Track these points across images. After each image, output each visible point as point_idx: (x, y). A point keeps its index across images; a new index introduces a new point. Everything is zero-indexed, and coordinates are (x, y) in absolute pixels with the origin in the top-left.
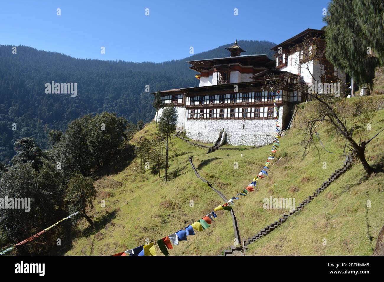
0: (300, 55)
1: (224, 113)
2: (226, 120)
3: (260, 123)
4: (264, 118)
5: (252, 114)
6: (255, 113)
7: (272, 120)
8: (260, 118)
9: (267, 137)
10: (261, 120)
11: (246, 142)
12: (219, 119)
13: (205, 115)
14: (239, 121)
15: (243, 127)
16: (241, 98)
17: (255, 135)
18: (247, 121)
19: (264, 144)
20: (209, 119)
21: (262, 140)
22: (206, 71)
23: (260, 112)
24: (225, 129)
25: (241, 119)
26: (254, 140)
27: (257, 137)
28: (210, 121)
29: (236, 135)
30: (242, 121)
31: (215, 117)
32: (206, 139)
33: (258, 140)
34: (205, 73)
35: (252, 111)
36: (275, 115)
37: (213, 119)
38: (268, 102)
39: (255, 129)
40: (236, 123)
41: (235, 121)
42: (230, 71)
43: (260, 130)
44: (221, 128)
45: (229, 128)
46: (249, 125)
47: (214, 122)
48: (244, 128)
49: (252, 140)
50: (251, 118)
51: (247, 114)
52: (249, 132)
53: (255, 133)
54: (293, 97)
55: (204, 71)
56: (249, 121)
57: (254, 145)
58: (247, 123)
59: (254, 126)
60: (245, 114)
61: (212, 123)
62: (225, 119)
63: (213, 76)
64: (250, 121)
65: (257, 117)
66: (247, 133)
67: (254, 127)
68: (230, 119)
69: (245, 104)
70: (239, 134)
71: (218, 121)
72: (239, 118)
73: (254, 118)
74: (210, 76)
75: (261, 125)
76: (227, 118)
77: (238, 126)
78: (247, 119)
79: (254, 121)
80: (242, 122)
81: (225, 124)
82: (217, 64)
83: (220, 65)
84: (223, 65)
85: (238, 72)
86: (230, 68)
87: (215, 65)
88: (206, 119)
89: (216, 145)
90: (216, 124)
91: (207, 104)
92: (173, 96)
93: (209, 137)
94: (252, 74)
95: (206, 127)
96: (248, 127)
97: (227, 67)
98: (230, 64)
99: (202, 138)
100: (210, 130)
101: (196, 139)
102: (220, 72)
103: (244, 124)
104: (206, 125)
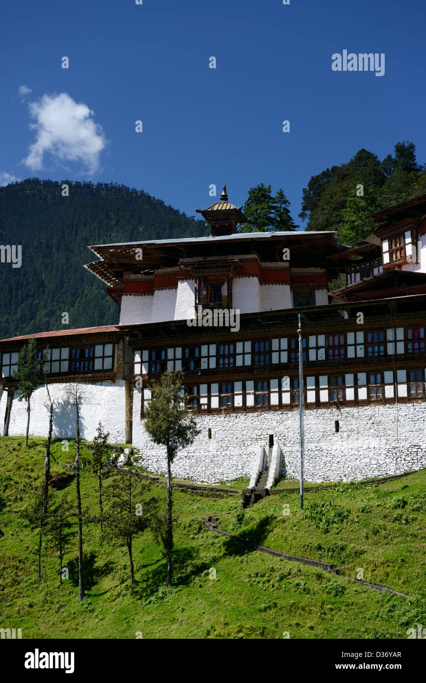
1: (270, 392)
2: (279, 412)
3: (388, 413)
4: (397, 400)
5: (359, 390)
6: (367, 386)
7: (423, 404)
8: (384, 401)
9: (414, 450)
10: (388, 405)
12: (253, 409)
13: (204, 401)
14: (319, 411)
15: (334, 430)
16: (322, 347)
17: (375, 448)
18: (347, 409)
19: (406, 468)
20: (217, 411)
21: (399, 459)
22: (139, 276)
23: (383, 384)
25: (327, 405)
26: (376, 462)
27: (384, 452)
28: (222, 419)
29: (317, 452)
30: (329, 410)
31: (241, 405)
32: (216, 470)
33: (388, 461)
34: (135, 282)
35: (360, 383)
37: (236, 410)
39: (372, 431)
40: (311, 417)
41: (307, 411)
42: (233, 278)
43: (389, 432)
44: (262, 437)
45: (291, 434)
46: (354, 422)
47: (237, 421)
48: (337, 430)
49: (367, 461)
50: (356, 403)
51: (344, 392)
55: (133, 276)
56: (352, 409)
57: (376, 473)
58: (346, 417)
59: (371, 422)
60: (336, 390)
61: (231, 424)
62: (276, 410)
63: (176, 292)
64: (354, 410)
65: (376, 397)
67: (369, 426)
68: (291, 407)
70: (324, 448)
71: (250, 415)
72: (318, 404)
73: (367, 402)
74: (156, 292)
75: (392, 417)
76: (281, 407)
77: (320, 426)
78: (346, 404)
79: (369, 410)
80: (330, 415)
81: (274, 423)
82: (189, 256)
83: (200, 259)
84: (209, 259)
85: (255, 280)
86: (235, 268)
87: (183, 257)
88: (210, 411)
89: (256, 485)
90: (244, 425)
91: (211, 367)
92: (74, 351)
93: (225, 464)
94: (288, 287)
95: (210, 437)
96: (349, 427)
97: (226, 265)
98: (229, 257)
99: (199, 468)
100: (224, 445)
101: (181, 473)
102: (199, 279)
103: (336, 418)
104: (210, 430)
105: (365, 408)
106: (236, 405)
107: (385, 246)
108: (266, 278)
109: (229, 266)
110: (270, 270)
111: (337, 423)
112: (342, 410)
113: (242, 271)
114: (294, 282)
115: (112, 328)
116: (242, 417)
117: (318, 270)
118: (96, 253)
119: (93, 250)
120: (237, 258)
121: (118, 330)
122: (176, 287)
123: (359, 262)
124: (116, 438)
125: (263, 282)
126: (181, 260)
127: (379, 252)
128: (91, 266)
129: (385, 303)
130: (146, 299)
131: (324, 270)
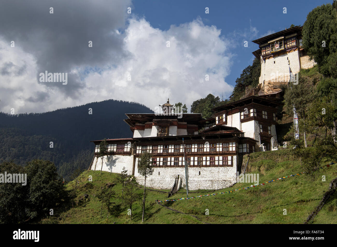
0: (241, 116)
1: (179, 161)
2: (181, 168)
3: (216, 170)
4: (219, 166)
5: (207, 162)
6: (210, 161)
7: (227, 167)
8: (215, 166)
9: (224, 182)
10: (216, 167)
11: (203, 187)
12: (173, 166)
13: (158, 163)
14: (194, 168)
15: (199, 174)
16: (196, 148)
17: (211, 181)
18: (203, 168)
19: (221, 187)
20: (162, 167)
21: (219, 185)
22: (140, 124)
23: (215, 160)
24: (180, 176)
25: (197, 166)
26: (211, 185)
27: (214, 182)
28: (163, 169)
29: (193, 181)
30: (197, 168)
31: (170, 165)
32: (160, 185)
33: (215, 185)
34: (139, 126)
35: (207, 160)
36: (230, 163)
38: (222, 152)
39: (211, 175)
40: (192, 170)
41: (190, 168)
42: (169, 126)
43: (216, 176)
44: (176, 175)
46: (205, 172)
47: (168, 170)
48: (200, 174)
49: (209, 184)
50: (206, 166)
51: (202, 162)
52: (206, 177)
53: (211, 179)
54: (242, 148)
55: (138, 124)
56: (204, 168)
57: (211, 189)
58: (203, 170)
59: (210, 172)
60: (200, 162)
61: (166, 171)
62: (180, 167)
63: (151, 130)
64: (205, 168)
65: (212, 164)
66: (204, 179)
67: (210, 173)
68: (185, 166)
69: (200, 153)
70: (195, 180)
71: (172, 168)
72: (194, 166)
73: (210, 166)
74: (145, 129)
75: (217, 171)
76: (182, 166)
77: (194, 173)
78: (203, 166)
79: (210, 168)
80: (198, 169)
81: (180, 171)
82: (156, 119)
83: (160, 120)
84: (162, 120)
85: (176, 127)
86: (170, 123)
87: (154, 119)
88: (160, 166)
89: (173, 191)
90: (170, 171)
91: (161, 152)
92: (118, 145)
93: (163, 183)
94: (186, 130)
95: (159, 175)
96: (204, 174)
97: (167, 122)
98: (169, 120)
99: (155, 184)
100: (163, 177)
101: (149, 185)
102: (159, 126)
103: (199, 171)
104: (159, 172)
105: (209, 168)
106: (168, 165)
107: (217, 118)
108: (179, 127)
109: (168, 122)
110: (181, 124)
111: (200, 172)
112: (201, 168)
113: (172, 124)
114: (188, 128)
115: (131, 139)
116: (170, 168)
117: (196, 126)
118: (127, 116)
119: (126, 115)
120: (171, 120)
121: (132, 139)
122: (151, 128)
123: (208, 124)
124: (129, 173)
125: (179, 128)
126: (153, 120)
127: (215, 120)
128: (126, 120)
129: (217, 135)
130: (142, 131)
131: (197, 126)
